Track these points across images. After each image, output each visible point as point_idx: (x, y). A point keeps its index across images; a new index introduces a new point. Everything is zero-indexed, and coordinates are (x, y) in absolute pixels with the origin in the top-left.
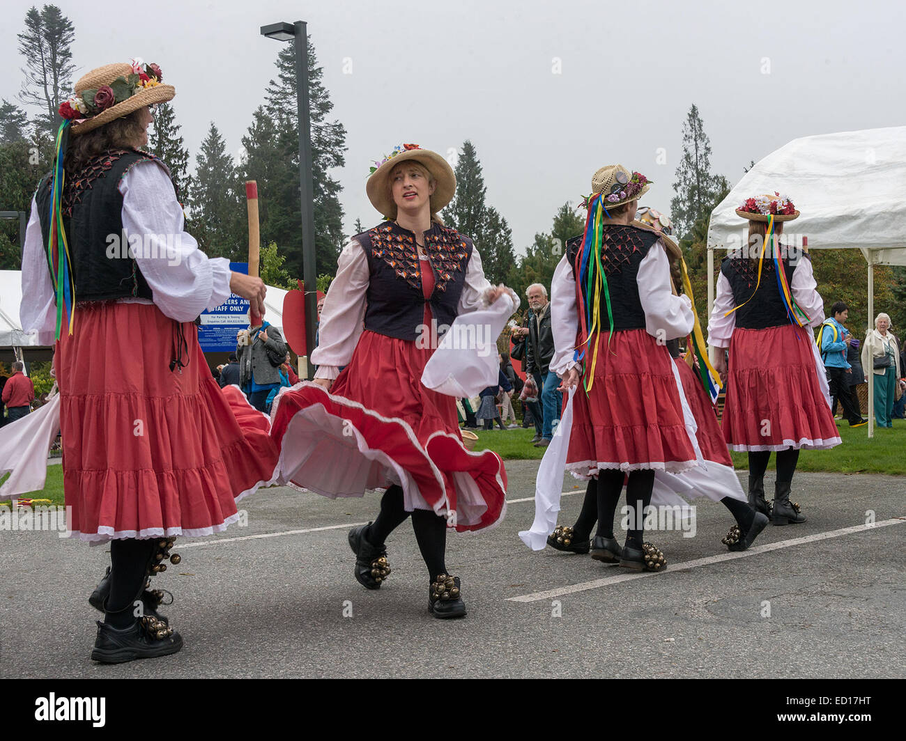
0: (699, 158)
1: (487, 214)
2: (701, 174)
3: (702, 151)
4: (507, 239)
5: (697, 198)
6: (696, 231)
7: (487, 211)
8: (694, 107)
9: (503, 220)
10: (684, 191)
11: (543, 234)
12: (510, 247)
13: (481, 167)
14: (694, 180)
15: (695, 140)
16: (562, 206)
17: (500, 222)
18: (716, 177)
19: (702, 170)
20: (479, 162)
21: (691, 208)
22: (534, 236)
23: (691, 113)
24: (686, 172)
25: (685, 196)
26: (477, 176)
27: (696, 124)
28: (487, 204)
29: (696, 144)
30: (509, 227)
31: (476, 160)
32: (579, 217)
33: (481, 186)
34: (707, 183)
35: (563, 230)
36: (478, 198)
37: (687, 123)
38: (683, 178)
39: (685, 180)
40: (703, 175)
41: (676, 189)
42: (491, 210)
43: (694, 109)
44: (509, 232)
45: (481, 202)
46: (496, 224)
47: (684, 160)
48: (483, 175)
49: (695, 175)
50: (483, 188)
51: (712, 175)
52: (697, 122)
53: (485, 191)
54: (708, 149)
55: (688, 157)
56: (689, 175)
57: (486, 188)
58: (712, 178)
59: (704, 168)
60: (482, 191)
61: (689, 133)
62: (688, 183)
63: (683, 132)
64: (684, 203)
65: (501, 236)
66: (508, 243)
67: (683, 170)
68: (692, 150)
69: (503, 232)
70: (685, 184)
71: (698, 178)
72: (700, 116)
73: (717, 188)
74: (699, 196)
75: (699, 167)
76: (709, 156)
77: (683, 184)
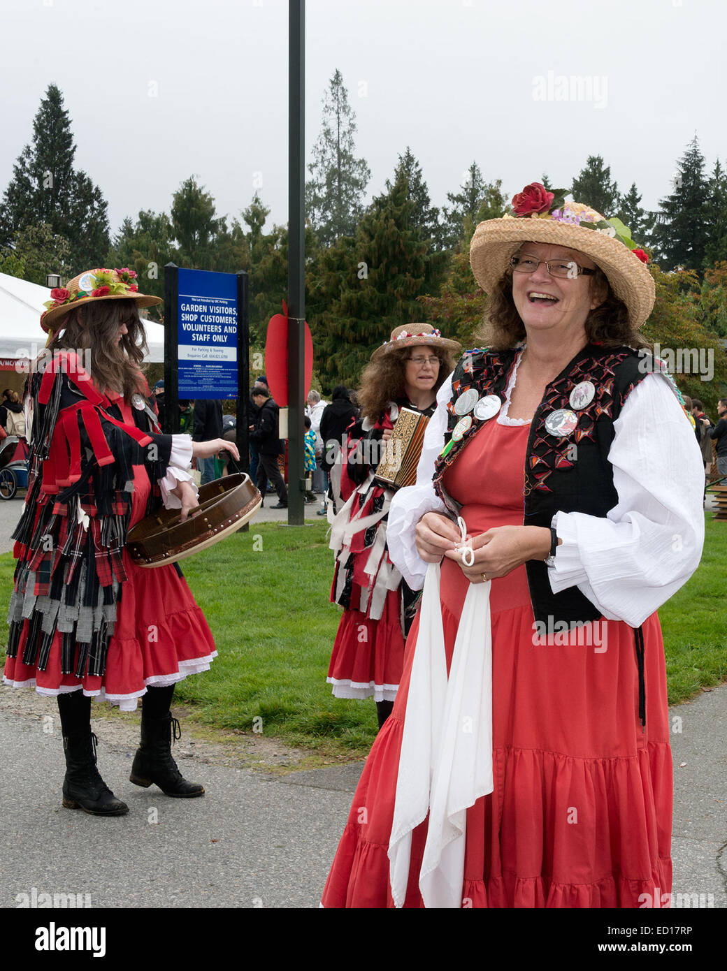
0: (341, 136)
1: (75, 179)
2: (343, 156)
3: (345, 127)
4: (101, 213)
5: (336, 184)
6: (364, 227)
7: (76, 175)
8: (337, 72)
9: (97, 189)
10: (321, 174)
11: (149, 211)
12: (105, 223)
13: (69, 119)
14: (334, 161)
15: (338, 113)
16: (185, 180)
17: (93, 191)
18: (363, 161)
19: (345, 150)
20: (67, 112)
21: (329, 195)
22: (138, 213)
23: (333, 79)
24: (324, 151)
25: (323, 180)
26: (64, 130)
27: (339, 94)
28: (76, 167)
29: (338, 118)
30: (104, 198)
31: (64, 109)
32: (205, 196)
33: (70, 143)
34: (350, 167)
35: (185, 209)
36: (65, 157)
37: (329, 91)
38: (320, 158)
39: (323, 161)
40: (344, 157)
41: (311, 172)
42: (81, 176)
43: (338, 75)
44: (105, 205)
45: (69, 163)
46: (88, 193)
47: (323, 136)
48: (72, 129)
49: (336, 155)
50: (72, 146)
51: (357, 157)
52: (340, 91)
53: (74, 150)
54: (353, 126)
55: (327, 133)
56: (328, 155)
57: (75, 147)
58: (357, 161)
59: (347, 149)
60: (70, 150)
61: (331, 104)
62: (326, 163)
63: (323, 101)
64: (320, 188)
65: (93, 209)
66: (103, 218)
67: (321, 148)
68: (333, 125)
69: (96, 204)
70: (323, 165)
71: (339, 160)
72: (344, 84)
73: (361, 174)
74: (339, 182)
75: (341, 147)
76: (353, 134)
77: (320, 165)
